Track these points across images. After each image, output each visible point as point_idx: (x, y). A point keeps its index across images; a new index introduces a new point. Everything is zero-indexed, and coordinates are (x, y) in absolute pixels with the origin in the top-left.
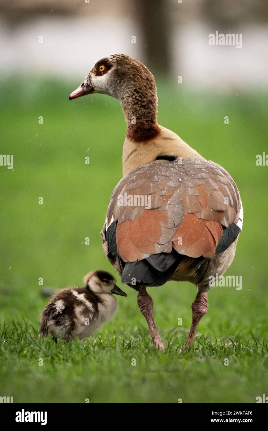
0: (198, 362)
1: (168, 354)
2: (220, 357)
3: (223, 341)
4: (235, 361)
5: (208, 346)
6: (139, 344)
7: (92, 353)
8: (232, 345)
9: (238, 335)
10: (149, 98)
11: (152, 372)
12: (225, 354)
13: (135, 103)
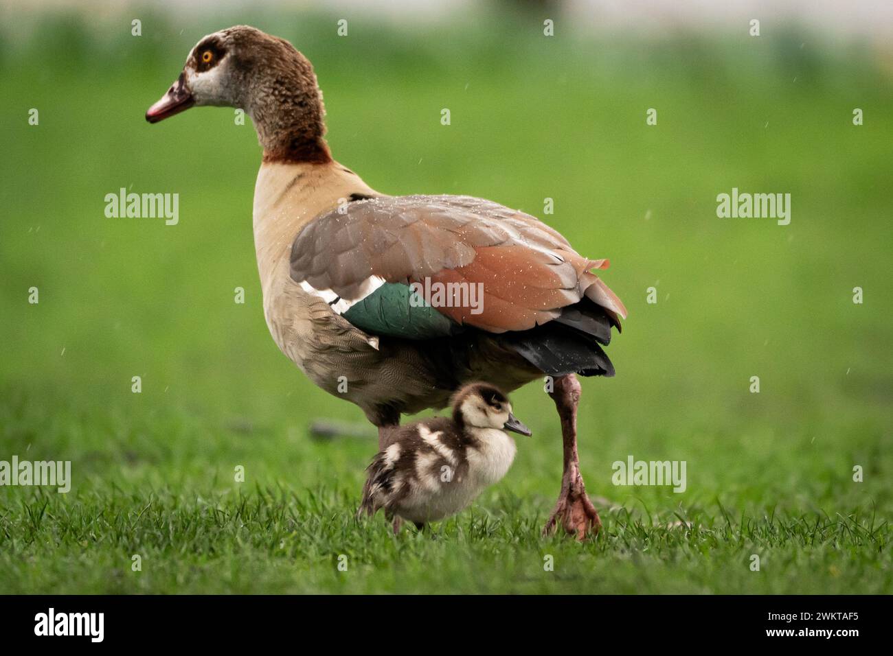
0: (618, 561)
1: (559, 545)
2: (660, 550)
3: (664, 519)
4: (688, 557)
5: (634, 529)
6: (503, 527)
7: (412, 546)
8: (682, 528)
9: (693, 505)
10: (305, 90)
11: (529, 580)
12: (670, 544)
13: (280, 102)
